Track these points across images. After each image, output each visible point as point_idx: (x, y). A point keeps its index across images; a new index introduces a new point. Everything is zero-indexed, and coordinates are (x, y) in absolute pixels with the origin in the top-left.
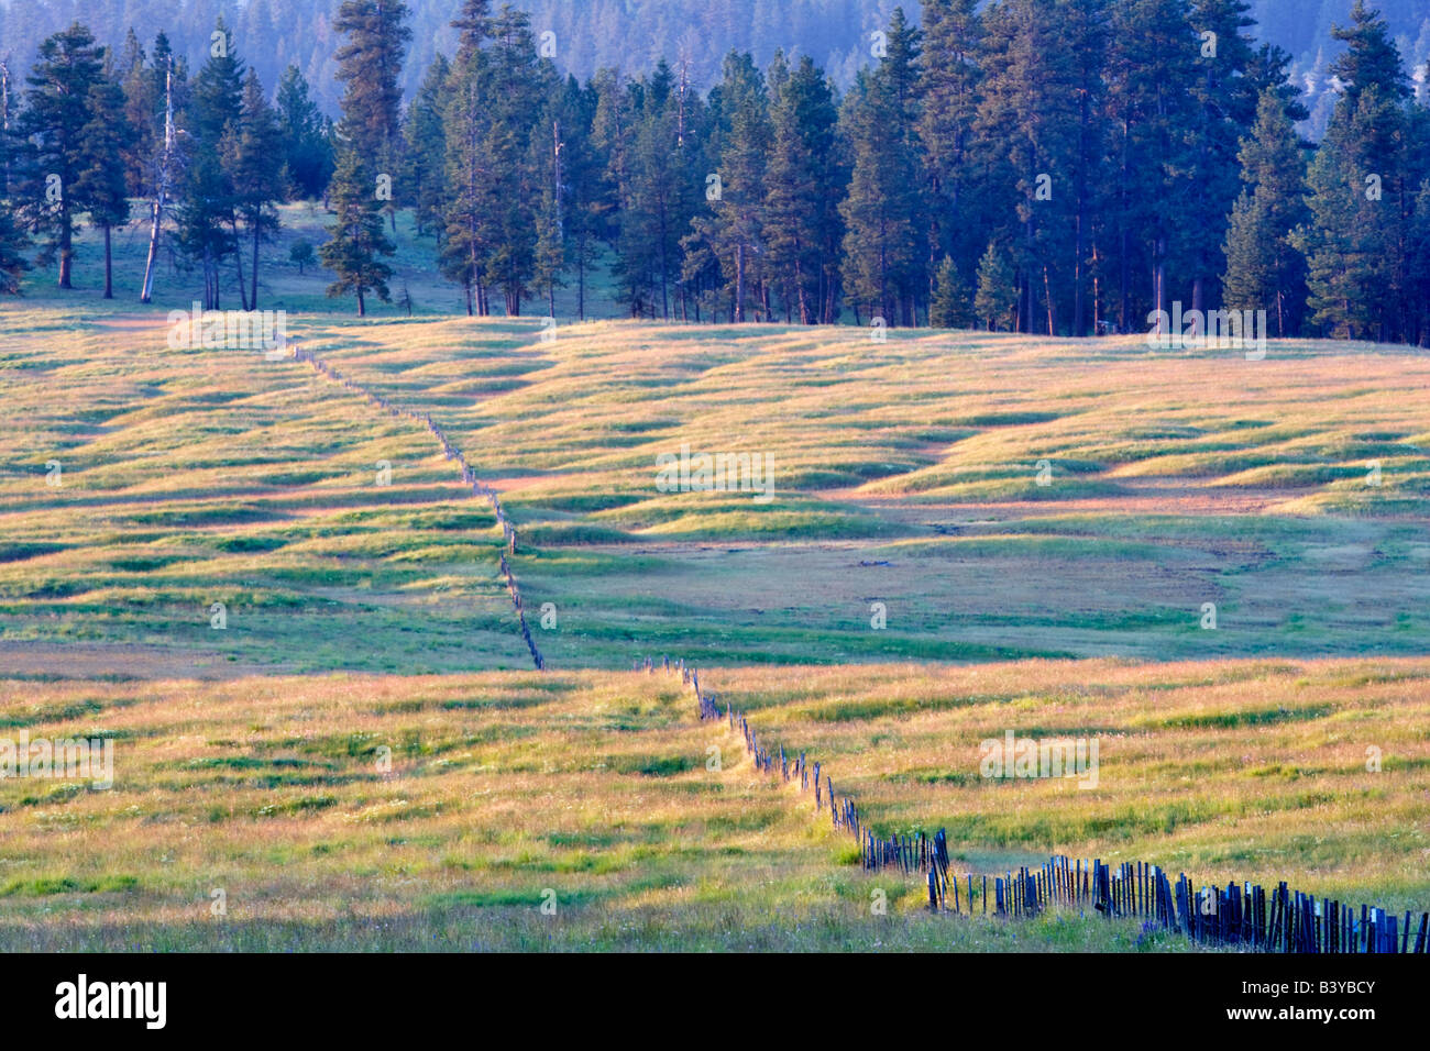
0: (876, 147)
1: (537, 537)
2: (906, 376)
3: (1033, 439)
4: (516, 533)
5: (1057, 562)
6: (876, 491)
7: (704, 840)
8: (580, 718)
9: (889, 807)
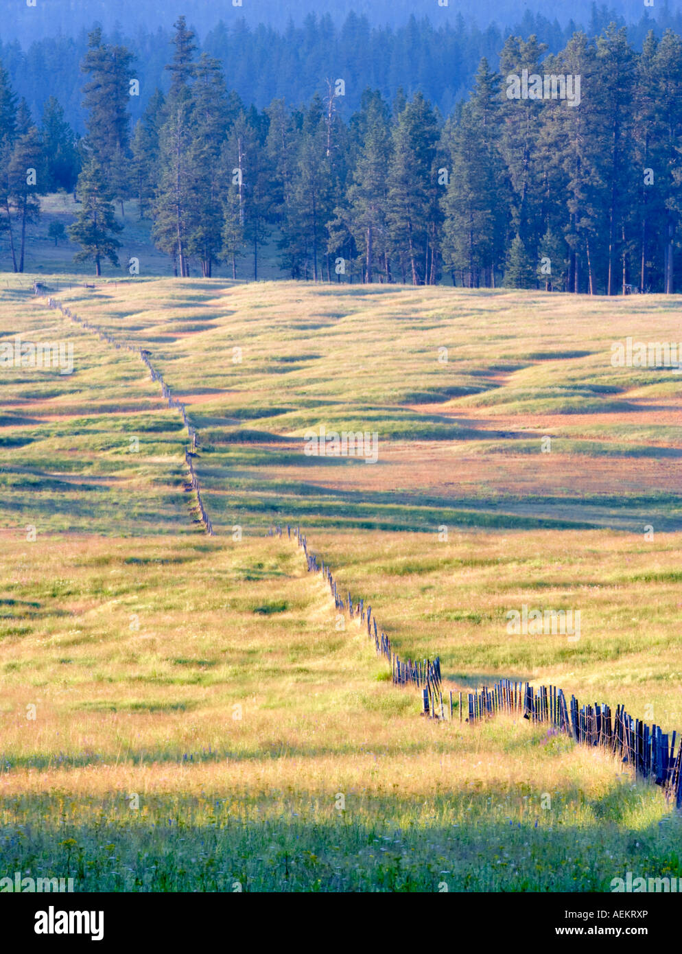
0: (467, 158)
1: (212, 437)
2: (484, 323)
3: (570, 370)
4: (197, 435)
5: (585, 457)
6: (456, 406)
7: (284, 663)
8: (219, 571)
9: (418, 639)
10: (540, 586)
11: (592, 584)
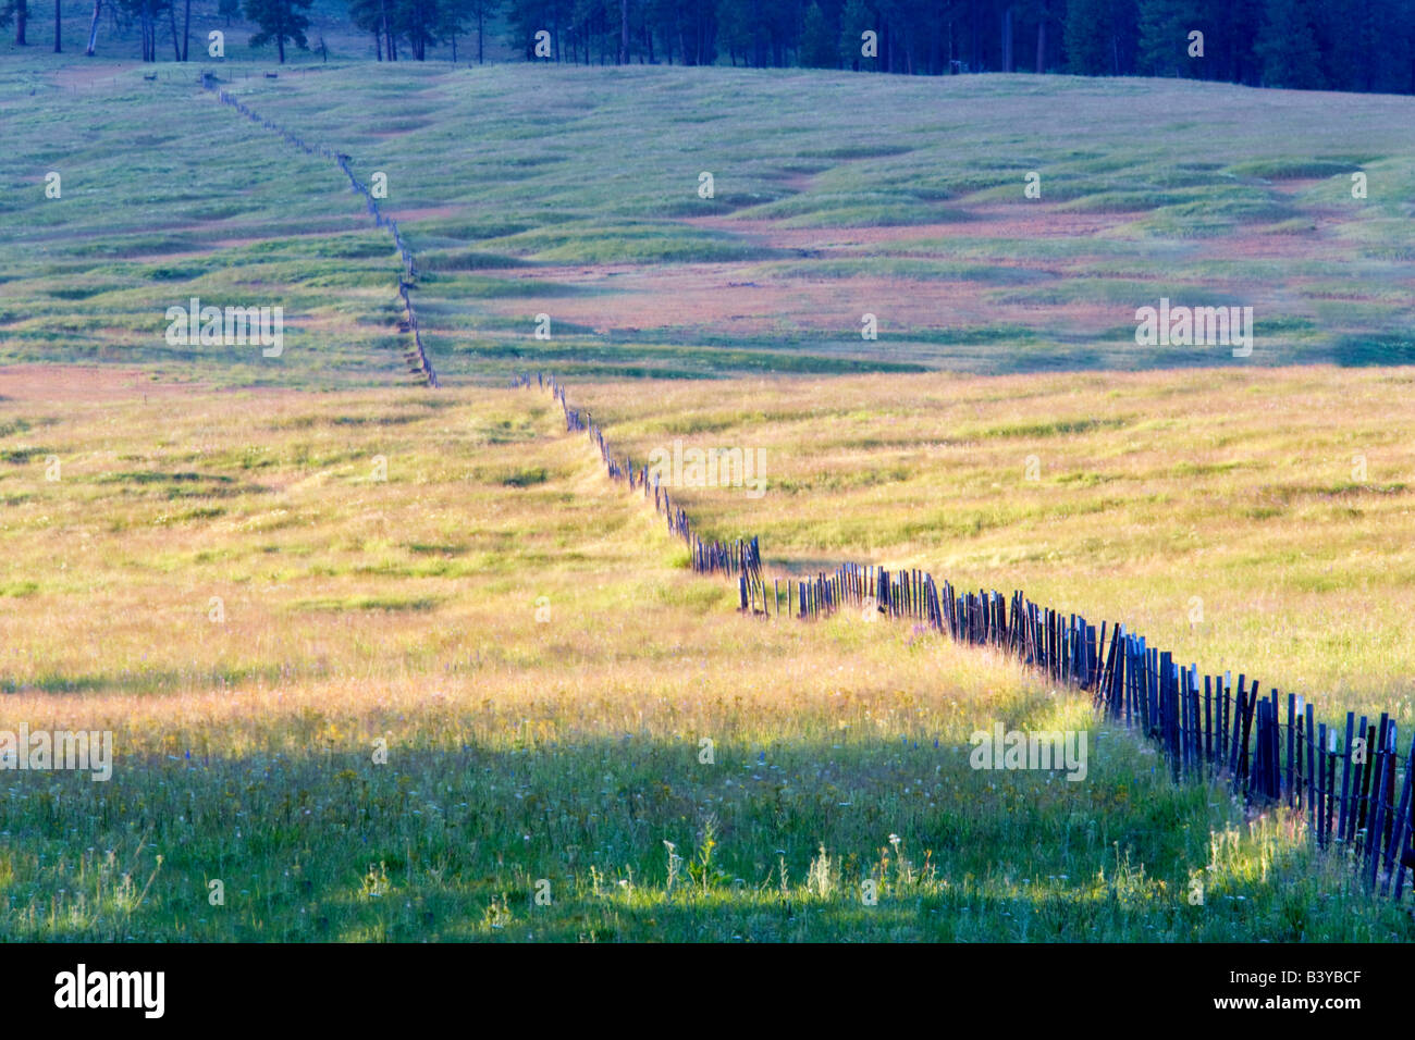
1: (433, 263)
2: (774, 112)
3: (888, 170)
4: (414, 260)
5: (910, 281)
6: (743, 219)
7: (551, 546)
8: (455, 432)
9: (722, 515)
10: (870, 444)
11: (936, 442)
